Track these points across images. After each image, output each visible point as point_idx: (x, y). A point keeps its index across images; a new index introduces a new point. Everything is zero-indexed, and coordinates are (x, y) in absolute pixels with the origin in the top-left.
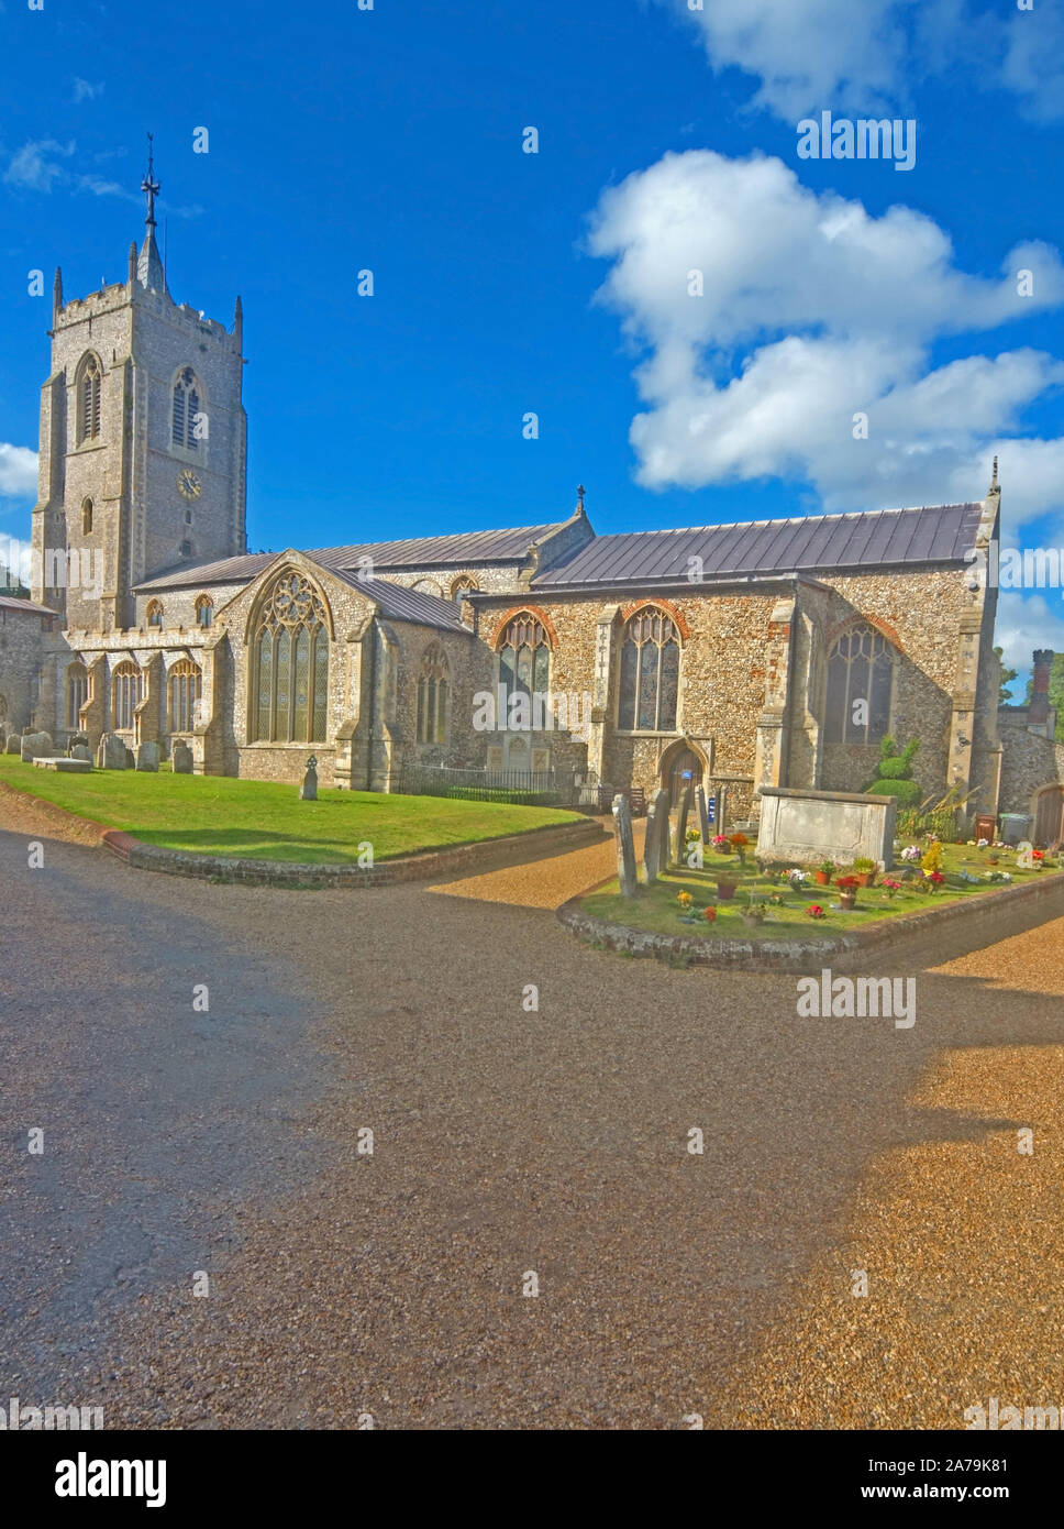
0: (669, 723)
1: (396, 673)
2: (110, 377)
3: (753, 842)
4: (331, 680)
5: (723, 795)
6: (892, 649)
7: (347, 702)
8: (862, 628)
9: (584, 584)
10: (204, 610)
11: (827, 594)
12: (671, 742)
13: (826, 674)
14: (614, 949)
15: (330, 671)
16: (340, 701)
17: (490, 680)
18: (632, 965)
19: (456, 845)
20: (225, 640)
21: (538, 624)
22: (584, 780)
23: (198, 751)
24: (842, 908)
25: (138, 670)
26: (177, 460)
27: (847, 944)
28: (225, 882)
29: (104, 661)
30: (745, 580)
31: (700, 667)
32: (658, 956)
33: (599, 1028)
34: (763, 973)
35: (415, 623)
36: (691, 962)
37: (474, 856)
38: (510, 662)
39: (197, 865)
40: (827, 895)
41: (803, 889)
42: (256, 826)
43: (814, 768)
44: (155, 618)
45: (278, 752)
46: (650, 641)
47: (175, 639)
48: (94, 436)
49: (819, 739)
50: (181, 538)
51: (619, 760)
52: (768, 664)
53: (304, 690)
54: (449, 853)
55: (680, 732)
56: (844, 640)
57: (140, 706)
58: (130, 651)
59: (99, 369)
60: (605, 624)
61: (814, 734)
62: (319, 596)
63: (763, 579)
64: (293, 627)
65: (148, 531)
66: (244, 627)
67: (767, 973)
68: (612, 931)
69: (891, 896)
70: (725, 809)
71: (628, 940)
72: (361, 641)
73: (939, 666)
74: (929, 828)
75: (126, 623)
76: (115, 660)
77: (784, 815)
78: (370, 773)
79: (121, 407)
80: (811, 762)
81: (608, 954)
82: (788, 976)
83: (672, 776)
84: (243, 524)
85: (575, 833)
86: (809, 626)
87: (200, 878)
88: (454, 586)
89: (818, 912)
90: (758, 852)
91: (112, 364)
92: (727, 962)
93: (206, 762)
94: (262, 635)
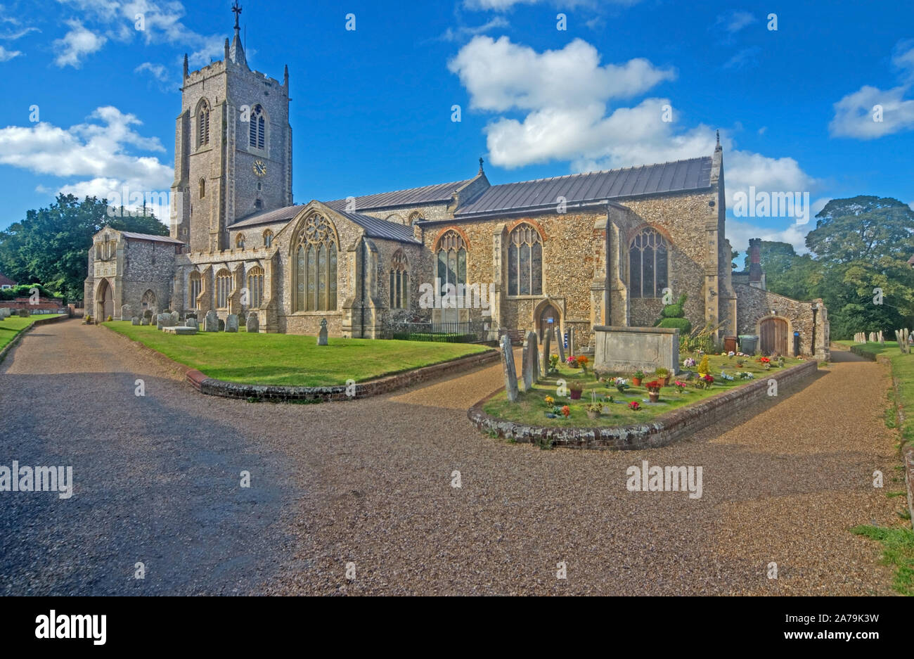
0: (538, 290)
1: (376, 269)
2: (214, 111)
3: (591, 359)
4: (339, 274)
5: (572, 331)
6: (667, 242)
7: (349, 286)
8: (648, 230)
9: (485, 213)
10: (268, 238)
11: (626, 212)
12: (540, 301)
13: (629, 257)
14: (504, 437)
15: (338, 269)
16: (345, 286)
17: (432, 270)
18: (516, 448)
19: (408, 370)
20: (278, 254)
21: (459, 237)
22: (490, 326)
23: (263, 319)
24: (651, 402)
25: (230, 274)
26: (253, 155)
27: (657, 428)
28: (259, 401)
29: (211, 269)
30: (578, 205)
31: (554, 257)
32: (533, 441)
33: (490, 501)
34: (602, 450)
35: (387, 239)
36: (554, 444)
37: (421, 376)
38: (444, 259)
39: (241, 391)
40: (639, 393)
41: (625, 390)
42: (284, 363)
43: (626, 313)
44: (240, 244)
45: (309, 318)
46: (524, 243)
47: (251, 255)
48: (206, 143)
49: (627, 296)
50: (255, 199)
51: (510, 313)
52: (595, 253)
53: (324, 280)
54: (403, 376)
55: (545, 296)
56: (638, 238)
57: (231, 294)
58: (226, 263)
59: (208, 108)
60: (498, 235)
61: (624, 293)
62: (331, 226)
63: (588, 204)
64: (316, 244)
65: (236, 195)
66: (288, 245)
67: (606, 450)
68: (502, 425)
69: (681, 391)
70: (574, 339)
71: (513, 431)
72: (356, 250)
73: (695, 250)
74: (697, 346)
75: (224, 246)
76: (217, 268)
77: (610, 342)
78: (363, 327)
79: (221, 127)
80: (623, 309)
81: (500, 441)
82: (619, 451)
83: (541, 322)
84: (290, 189)
85: (484, 358)
86: (617, 230)
87: (244, 399)
88: (411, 217)
89: (635, 406)
90: (595, 367)
91: (215, 104)
92: (578, 443)
93: (267, 325)
94: (299, 250)
